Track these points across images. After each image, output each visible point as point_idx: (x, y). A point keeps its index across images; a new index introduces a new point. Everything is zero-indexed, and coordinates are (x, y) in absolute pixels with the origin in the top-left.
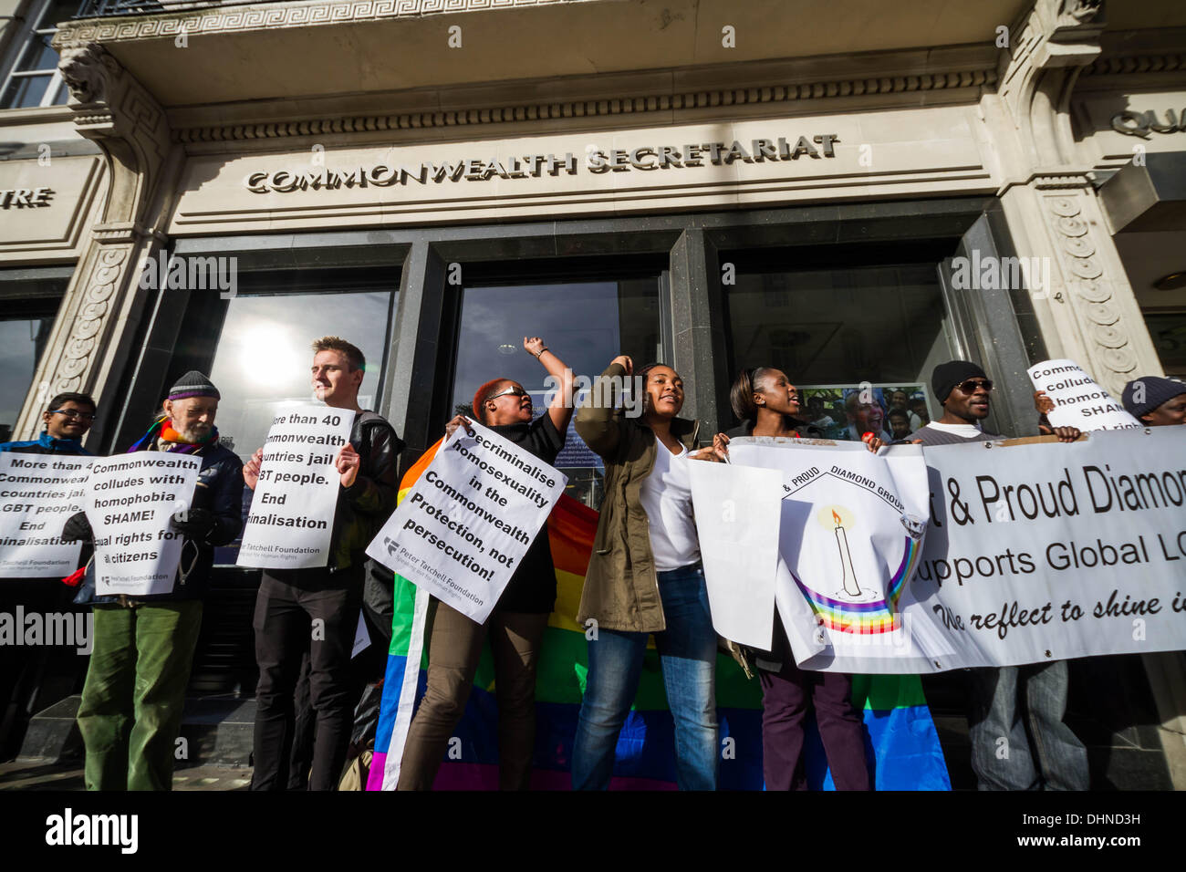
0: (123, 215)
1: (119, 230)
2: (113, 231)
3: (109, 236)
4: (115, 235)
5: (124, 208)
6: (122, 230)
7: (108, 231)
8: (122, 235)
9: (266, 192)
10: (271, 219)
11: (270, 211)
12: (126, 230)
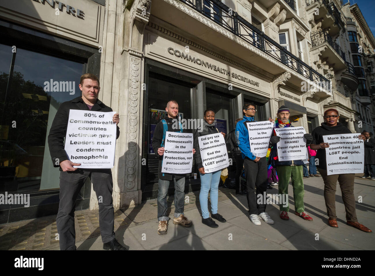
0: (138, 47)
1: (138, 53)
2: (136, 52)
3: (134, 53)
4: (136, 54)
5: (138, 45)
6: (139, 53)
7: (134, 51)
8: (139, 55)
9: (173, 54)
10: (174, 63)
11: (174, 61)
12: (140, 53)
